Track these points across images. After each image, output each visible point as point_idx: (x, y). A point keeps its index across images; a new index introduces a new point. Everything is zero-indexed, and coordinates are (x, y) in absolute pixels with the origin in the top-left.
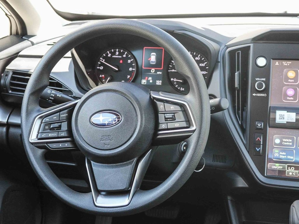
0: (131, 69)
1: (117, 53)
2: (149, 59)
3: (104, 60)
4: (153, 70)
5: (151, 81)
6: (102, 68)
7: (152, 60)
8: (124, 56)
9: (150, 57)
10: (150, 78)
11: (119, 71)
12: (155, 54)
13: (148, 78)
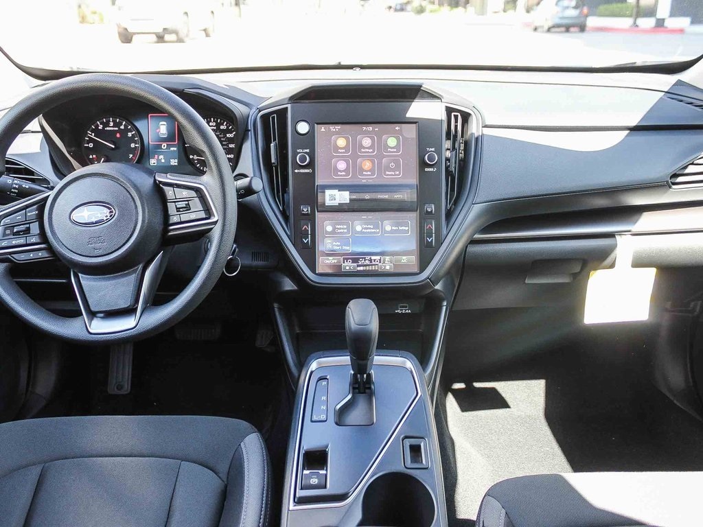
0: (133, 145)
1: (112, 124)
2: (158, 131)
3: (93, 134)
4: (164, 146)
5: (163, 161)
6: (91, 145)
7: (161, 132)
8: (122, 127)
9: (159, 128)
10: (161, 157)
11: (117, 148)
12: (165, 123)
13: (158, 157)
